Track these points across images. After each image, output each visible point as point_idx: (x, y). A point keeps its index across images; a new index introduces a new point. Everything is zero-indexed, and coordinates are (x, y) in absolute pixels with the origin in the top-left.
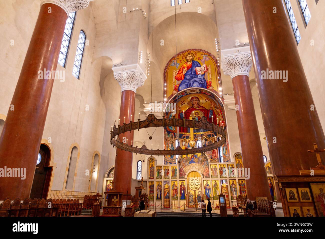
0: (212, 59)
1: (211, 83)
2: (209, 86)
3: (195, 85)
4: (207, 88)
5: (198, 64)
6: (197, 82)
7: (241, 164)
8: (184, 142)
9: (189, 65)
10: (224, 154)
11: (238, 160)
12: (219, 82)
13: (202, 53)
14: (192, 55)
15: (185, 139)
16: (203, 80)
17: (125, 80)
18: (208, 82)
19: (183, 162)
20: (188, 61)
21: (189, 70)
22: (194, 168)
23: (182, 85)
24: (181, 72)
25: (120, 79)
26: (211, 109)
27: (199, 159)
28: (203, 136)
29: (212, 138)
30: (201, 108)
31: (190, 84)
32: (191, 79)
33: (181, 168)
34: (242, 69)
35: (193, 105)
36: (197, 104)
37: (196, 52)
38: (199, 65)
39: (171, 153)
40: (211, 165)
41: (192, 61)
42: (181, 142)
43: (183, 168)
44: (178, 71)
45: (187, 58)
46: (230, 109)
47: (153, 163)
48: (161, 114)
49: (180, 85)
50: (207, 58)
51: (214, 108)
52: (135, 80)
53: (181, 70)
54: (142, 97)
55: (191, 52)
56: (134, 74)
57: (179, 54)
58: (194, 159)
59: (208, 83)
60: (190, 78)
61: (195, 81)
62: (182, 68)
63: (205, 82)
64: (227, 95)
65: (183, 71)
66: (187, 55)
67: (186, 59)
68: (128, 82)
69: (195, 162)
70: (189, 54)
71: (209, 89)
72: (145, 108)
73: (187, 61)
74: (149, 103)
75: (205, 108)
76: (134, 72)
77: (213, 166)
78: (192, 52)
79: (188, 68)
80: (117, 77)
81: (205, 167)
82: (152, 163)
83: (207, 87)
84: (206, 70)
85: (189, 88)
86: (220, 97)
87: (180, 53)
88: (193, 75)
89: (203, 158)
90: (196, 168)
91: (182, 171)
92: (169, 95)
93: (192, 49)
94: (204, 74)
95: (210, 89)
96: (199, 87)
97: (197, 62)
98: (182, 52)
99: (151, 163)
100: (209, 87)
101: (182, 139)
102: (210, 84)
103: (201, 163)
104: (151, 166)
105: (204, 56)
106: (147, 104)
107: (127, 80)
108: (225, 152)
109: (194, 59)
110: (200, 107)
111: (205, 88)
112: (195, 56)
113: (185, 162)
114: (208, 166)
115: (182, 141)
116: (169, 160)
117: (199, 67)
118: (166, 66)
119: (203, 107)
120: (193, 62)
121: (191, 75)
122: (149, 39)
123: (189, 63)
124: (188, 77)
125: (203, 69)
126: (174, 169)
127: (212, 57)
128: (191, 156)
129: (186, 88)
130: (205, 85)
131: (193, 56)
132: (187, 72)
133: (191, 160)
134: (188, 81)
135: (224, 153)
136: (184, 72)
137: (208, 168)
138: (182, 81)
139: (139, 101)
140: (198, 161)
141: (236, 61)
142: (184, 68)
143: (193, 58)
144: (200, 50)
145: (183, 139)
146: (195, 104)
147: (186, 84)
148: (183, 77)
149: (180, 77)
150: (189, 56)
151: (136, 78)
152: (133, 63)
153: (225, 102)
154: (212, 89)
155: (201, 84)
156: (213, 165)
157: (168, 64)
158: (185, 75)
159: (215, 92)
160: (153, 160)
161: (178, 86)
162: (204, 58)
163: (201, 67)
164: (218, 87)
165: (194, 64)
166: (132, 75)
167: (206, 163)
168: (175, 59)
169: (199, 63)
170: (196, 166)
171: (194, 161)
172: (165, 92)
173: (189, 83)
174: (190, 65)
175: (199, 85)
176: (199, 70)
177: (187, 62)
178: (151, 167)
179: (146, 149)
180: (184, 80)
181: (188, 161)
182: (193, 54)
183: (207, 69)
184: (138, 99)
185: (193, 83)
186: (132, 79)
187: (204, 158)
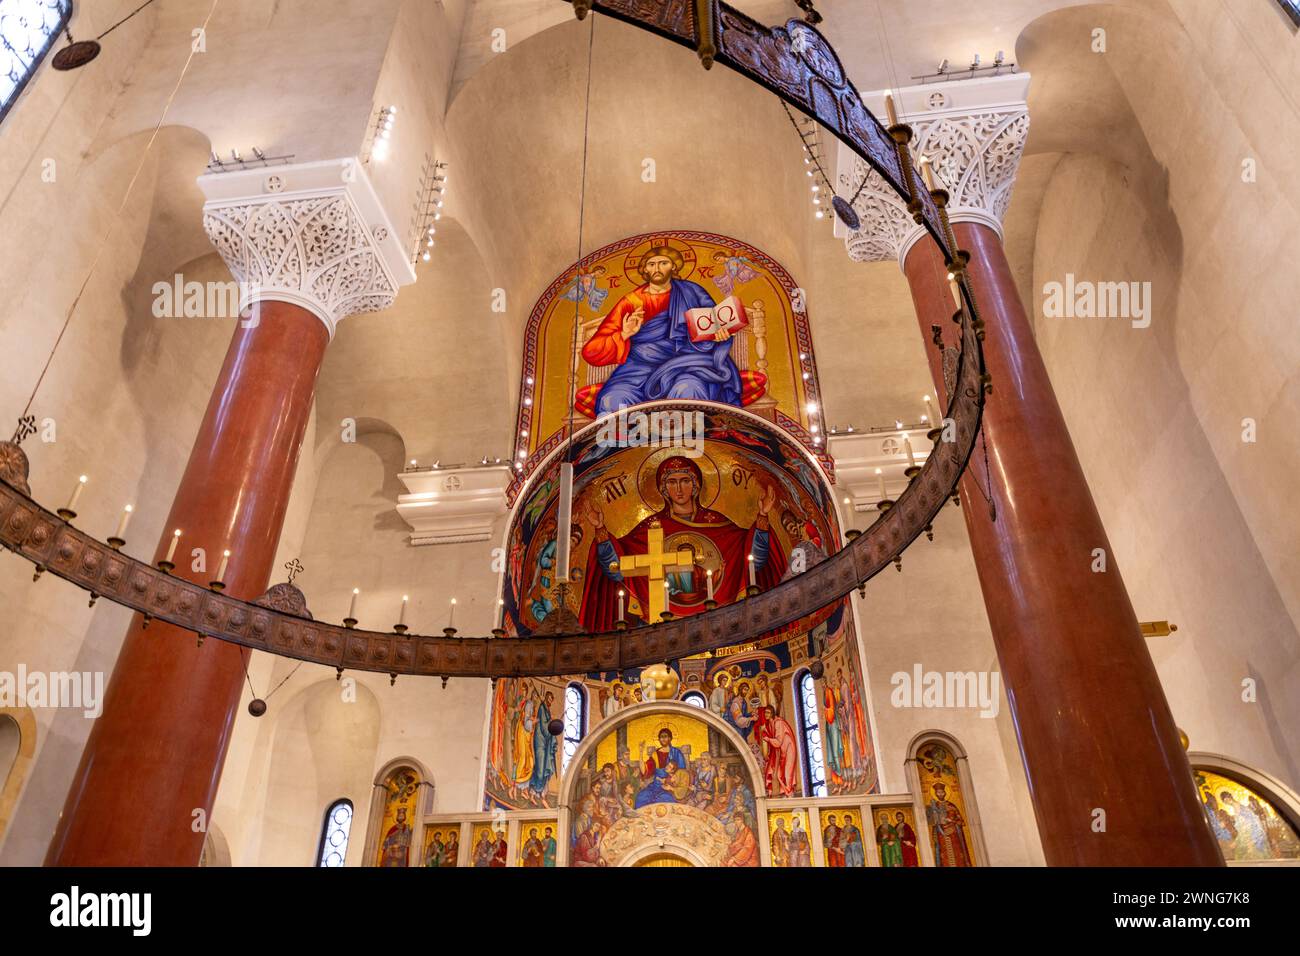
0: (769, 275)
1: (762, 381)
2: (754, 396)
3: (682, 386)
4: (742, 406)
5: (700, 294)
6: (691, 373)
7: (951, 804)
8: (612, 699)
9: (654, 298)
10: (833, 769)
11: (935, 780)
12: (806, 376)
13: (718, 249)
14: (673, 255)
15: (616, 686)
16: (722, 368)
17: (269, 246)
18: (750, 376)
19: (597, 798)
20: (649, 280)
21: (656, 322)
22: (668, 831)
23: (615, 387)
24: (613, 326)
25: (237, 240)
26: (761, 524)
27: (695, 774)
28: (716, 667)
29: (765, 678)
30: (707, 522)
31: (659, 381)
32: (665, 361)
33: (586, 832)
34: (964, 193)
35: (666, 504)
36: (686, 497)
37: (693, 243)
38: (704, 300)
39: (499, 660)
40: (769, 813)
41: (673, 281)
42: (597, 699)
43: (596, 834)
44: (598, 321)
45: (649, 268)
46: (862, 508)
47: (411, 801)
48: (490, 530)
49: (605, 387)
50: (746, 272)
51: (775, 522)
52: (329, 254)
53: (616, 317)
54: (399, 438)
55: (666, 243)
56: (328, 211)
57: (610, 250)
58: (667, 776)
59: (747, 381)
60: (658, 355)
61: (683, 371)
62: (619, 310)
63: (732, 377)
64: (847, 433)
65: (625, 324)
66: (645, 257)
67: (643, 274)
68: (284, 256)
69: (670, 793)
70: (657, 251)
71: (753, 407)
72: (409, 493)
73: (645, 282)
74: (431, 469)
75: (727, 519)
76: (328, 202)
77: (781, 822)
78: (671, 244)
79: (650, 312)
80: (222, 223)
81: (731, 828)
82: (403, 805)
83: (741, 400)
84: (737, 321)
85: (649, 400)
86: (810, 447)
87: (614, 245)
88: (674, 341)
89: (722, 772)
90: (675, 833)
91: (590, 852)
92: (545, 435)
93: (674, 232)
94: (730, 341)
95: (760, 407)
96: (701, 398)
97: (694, 287)
98: (622, 241)
99: (396, 804)
100: (753, 401)
101: (603, 684)
102: (762, 385)
103: (710, 802)
104: (392, 823)
105: (731, 262)
106: (422, 473)
107: (279, 242)
108: (842, 755)
109: (683, 274)
110: (701, 514)
111: (732, 404)
112: (684, 262)
113: (612, 794)
114: (750, 822)
115: (603, 696)
116: (519, 797)
117: (704, 307)
118: (541, 301)
119: (720, 517)
120: (676, 285)
121: (665, 343)
122: (453, 106)
123: (656, 292)
124: (647, 351)
125: (725, 315)
126: (538, 843)
127: (770, 265)
128: (646, 758)
129: (637, 403)
130: (731, 390)
131: (678, 262)
132: (643, 327)
133: (650, 781)
134: (646, 370)
135: (835, 762)
136: (631, 327)
137: (750, 835)
138: (617, 370)
139: (378, 459)
140: (693, 788)
141: (927, 148)
142: (629, 309)
143: (678, 270)
144: (711, 238)
145: (606, 685)
146: (681, 501)
147: (638, 381)
148: (621, 352)
149: (605, 353)
150: (656, 259)
151: (340, 242)
152: (329, 153)
153: (837, 471)
154: (768, 410)
155: (712, 383)
156: (781, 816)
157: (552, 292)
158: (634, 341)
159: (787, 423)
160: (412, 785)
161: (593, 390)
162: (730, 271)
163: (717, 308)
164: (802, 401)
165: (680, 291)
166: (314, 219)
167: (738, 800)
168: (586, 272)
169: (704, 291)
170: (675, 822)
171: (668, 788)
172: (522, 418)
173: (652, 377)
174: (661, 299)
175: (701, 390)
176: (704, 323)
177: (647, 285)
178: (394, 829)
179: (302, 613)
180: (629, 366)
181: (630, 790)
182: (679, 252)
183: (745, 319)
184: (376, 451)
185: (673, 381)
186: (311, 242)
187: (727, 770)
